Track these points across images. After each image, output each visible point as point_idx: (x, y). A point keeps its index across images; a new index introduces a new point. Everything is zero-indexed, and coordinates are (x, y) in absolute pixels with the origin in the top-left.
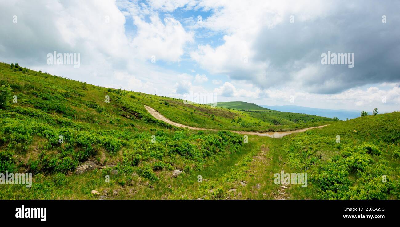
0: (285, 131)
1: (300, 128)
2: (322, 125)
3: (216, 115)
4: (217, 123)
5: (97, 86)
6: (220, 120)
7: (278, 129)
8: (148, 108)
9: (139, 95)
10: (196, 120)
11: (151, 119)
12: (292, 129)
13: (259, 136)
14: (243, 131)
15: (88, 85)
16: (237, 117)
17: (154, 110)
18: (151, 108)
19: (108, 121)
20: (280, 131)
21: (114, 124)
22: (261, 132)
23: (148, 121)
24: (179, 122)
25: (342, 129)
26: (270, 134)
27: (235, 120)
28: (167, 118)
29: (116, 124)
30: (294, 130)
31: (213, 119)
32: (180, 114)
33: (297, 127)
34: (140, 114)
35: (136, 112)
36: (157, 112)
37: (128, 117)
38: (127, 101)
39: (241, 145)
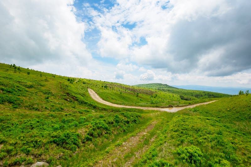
0: (181, 107)
1: (192, 104)
2: (209, 101)
3: (140, 93)
4: (140, 99)
5: (63, 76)
6: (142, 96)
7: (176, 105)
8: (91, 91)
9: (90, 81)
10: (124, 98)
11: (83, 101)
12: (186, 105)
13: (160, 111)
14: (150, 107)
15: (57, 76)
16: (155, 94)
17: (94, 92)
18: (93, 91)
19: (44, 107)
20: (177, 107)
21: (48, 109)
22: (163, 108)
23: (81, 103)
24: (108, 101)
25: (220, 106)
26: (170, 109)
27: (153, 96)
28: (101, 98)
29: (50, 109)
30: (187, 106)
31: (137, 96)
32: (112, 94)
33: (190, 103)
34: (77, 98)
35: (74, 96)
36: (96, 94)
37: (69, 100)
38: (73, 88)
39: (135, 122)
